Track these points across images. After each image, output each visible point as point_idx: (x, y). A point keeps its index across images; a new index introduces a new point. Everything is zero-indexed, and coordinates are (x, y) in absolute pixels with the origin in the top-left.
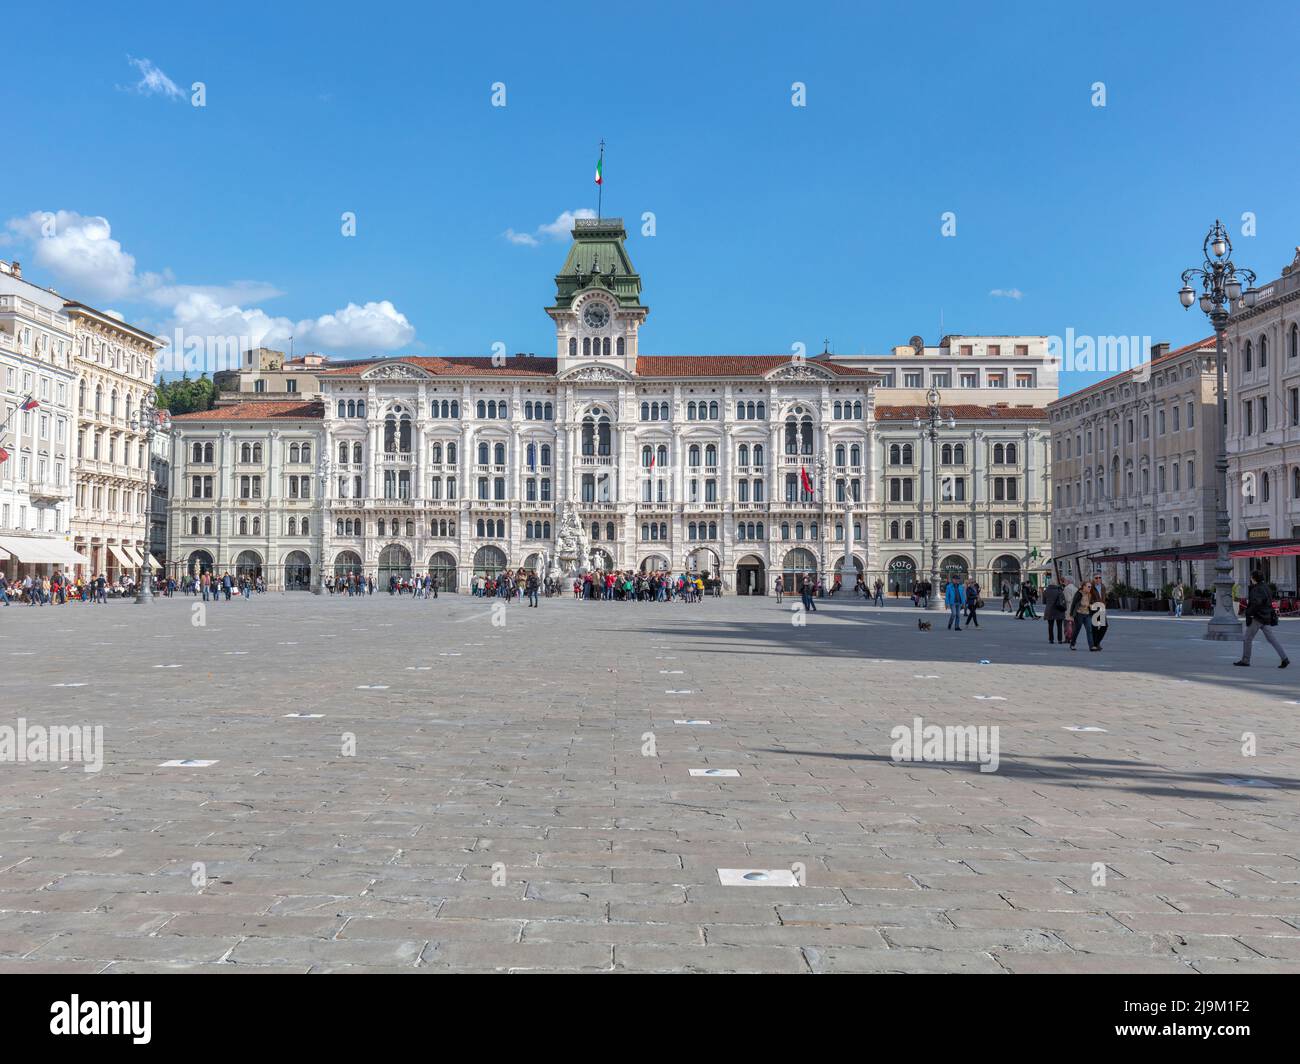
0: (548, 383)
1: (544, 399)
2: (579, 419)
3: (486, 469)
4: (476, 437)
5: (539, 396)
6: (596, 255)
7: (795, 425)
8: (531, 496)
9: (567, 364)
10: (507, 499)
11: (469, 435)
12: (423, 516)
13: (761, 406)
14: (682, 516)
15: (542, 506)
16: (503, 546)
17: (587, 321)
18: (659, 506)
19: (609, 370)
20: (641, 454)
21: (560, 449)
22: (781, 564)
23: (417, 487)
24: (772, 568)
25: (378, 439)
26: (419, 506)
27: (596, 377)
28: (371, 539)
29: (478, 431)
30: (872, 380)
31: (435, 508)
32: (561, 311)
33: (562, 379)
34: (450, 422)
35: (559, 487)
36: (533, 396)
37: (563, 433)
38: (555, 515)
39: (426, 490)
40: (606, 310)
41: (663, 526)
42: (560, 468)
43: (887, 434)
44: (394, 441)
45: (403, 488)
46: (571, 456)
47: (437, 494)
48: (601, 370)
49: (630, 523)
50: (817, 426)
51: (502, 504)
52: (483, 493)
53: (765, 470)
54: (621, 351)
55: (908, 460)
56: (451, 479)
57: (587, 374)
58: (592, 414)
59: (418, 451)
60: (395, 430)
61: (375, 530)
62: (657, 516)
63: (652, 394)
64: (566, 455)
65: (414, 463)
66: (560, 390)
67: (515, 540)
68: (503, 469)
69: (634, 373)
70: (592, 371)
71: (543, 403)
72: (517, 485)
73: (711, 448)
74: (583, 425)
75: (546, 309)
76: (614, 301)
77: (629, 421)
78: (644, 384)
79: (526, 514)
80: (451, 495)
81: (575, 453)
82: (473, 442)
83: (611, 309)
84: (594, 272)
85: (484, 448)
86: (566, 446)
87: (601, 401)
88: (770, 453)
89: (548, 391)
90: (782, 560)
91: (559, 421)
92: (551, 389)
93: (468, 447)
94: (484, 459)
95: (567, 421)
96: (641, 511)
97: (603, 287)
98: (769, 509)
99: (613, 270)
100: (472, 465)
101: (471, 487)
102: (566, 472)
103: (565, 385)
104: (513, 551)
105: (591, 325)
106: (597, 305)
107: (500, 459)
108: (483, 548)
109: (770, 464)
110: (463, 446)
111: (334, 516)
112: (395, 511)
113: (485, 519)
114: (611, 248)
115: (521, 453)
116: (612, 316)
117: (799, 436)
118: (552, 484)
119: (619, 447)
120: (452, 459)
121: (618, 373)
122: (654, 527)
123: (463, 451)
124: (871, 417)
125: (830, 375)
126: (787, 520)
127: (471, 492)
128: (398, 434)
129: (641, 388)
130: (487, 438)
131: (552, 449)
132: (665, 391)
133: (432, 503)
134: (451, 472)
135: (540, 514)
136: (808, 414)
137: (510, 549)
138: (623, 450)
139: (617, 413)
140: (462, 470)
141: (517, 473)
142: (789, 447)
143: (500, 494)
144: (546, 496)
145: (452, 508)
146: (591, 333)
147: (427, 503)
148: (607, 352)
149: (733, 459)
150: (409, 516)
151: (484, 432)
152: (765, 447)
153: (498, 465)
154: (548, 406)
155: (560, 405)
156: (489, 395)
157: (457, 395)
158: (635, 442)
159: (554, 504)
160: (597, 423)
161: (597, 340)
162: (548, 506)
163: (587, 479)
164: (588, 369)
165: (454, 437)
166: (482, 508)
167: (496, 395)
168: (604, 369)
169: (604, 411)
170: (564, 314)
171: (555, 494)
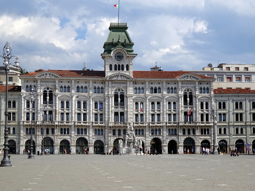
0: (102, 80)
1: (101, 86)
2: (113, 93)
3: (80, 110)
4: (76, 99)
5: (99, 85)
6: (119, 36)
7: (187, 95)
8: (96, 120)
9: (109, 74)
10: (88, 121)
11: (74, 98)
12: (58, 127)
13: (175, 89)
14: (149, 127)
15: (100, 123)
16: (87, 138)
17: (116, 59)
18: (141, 123)
19: (124, 76)
20: (135, 105)
21: (106, 103)
22: (183, 143)
23: (55, 117)
24: (180, 144)
25: (41, 99)
26: (56, 123)
27: (119, 78)
28: (38, 135)
29: (77, 97)
30: (213, 80)
31: (62, 124)
33: (108, 79)
34: (67, 94)
35: (106, 116)
36: (97, 85)
37: (108, 98)
38: (105, 126)
39: (58, 118)
40: (122, 55)
41: (143, 130)
42: (106, 110)
43: (218, 99)
44: (47, 100)
45: (50, 117)
46: (111, 106)
47: (62, 119)
48: (121, 76)
50: (194, 95)
51: (86, 123)
52: (79, 119)
53: (177, 111)
54: (127, 69)
55: (224, 107)
56: (68, 114)
57: (116, 77)
58: (117, 91)
59: (56, 104)
60: (47, 96)
61: (40, 132)
62: (140, 127)
63: (138, 84)
64: (109, 105)
65: (54, 108)
66: (107, 83)
67: (91, 136)
68: (86, 110)
69: (132, 77)
70: (118, 76)
72: (91, 116)
73: (158, 103)
74: (114, 95)
75: (101, 54)
76: (126, 52)
77: (131, 94)
78: (136, 81)
79: (95, 126)
80: (68, 119)
81: (112, 105)
82: (75, 100)
83: (124, 55)
84: (118, 42)
85: (79, 103)
86: (109, 102)
87: (121, 86)
88: (179, 105)
89: (102, 83)
90: (183, 141)
91: (106, 93)
92: (103, 82)
93: (74, 103)
94: (79, 107)
95: (109, 93)
96: (135, 125)
97: (122, 47)
98: (179, 124)
99: (125, 41)
100: (75, 109)
101: (75, 117)
102: (109, 112)
103: (108, 81)
104: (90, 139)
105: (117, 60)
106: (119, 53)
107: (85, 107)
108: (79, 138)
109: (179, 109)
110: (72, 102)
111: (25, 127)
112: (48, 125)
113: (80, 128)
114: (124, 33)
115: (93, 105)
116: (125, 57)
118: (104, 116)
119: (127, 102)
120: (68, 107)
121: (127, 77)
123: (72, 104)
124: (212, 93)
125: (199, 78)
126: (185, 128)
127: (75, 118)
128: (48, 97)
129: (135, 83)
130: (80, 99)
131: (103, 103)
132: (143, 83)
133: (61, 122)
134: (67, 111)
135: (100, 126)
136: (191, 92)
137: (89, 138)
138: (129, 104)
139: (127, 91)
140: (72, 110)
141: (91, 112)
142: (185, 103)
143: (85, 119)
144: (101, 120)
145: (68, 124)
146: (117, 63)
147: (59, 123)
148: (123, 70)
149: (166, 107)
150: (53, 127)
151: (79, 97)
152: (177, 103)
153: (84, 109)
154: (102, 88)
155: (106, 88)
156: (81, 84)
157: (70, 84)
158: (132, 101)
159: (105, 123)
160: (119, 94)
161: (119, 65)
162: (103, 123)
163: (116, 114)
164: (117, 75)
165: (69, 99)
166: (79, 124)
167: (83, 84)
168: (122, 75)
169: (122, 90)
170: (108, 56)
171: (105, 119)
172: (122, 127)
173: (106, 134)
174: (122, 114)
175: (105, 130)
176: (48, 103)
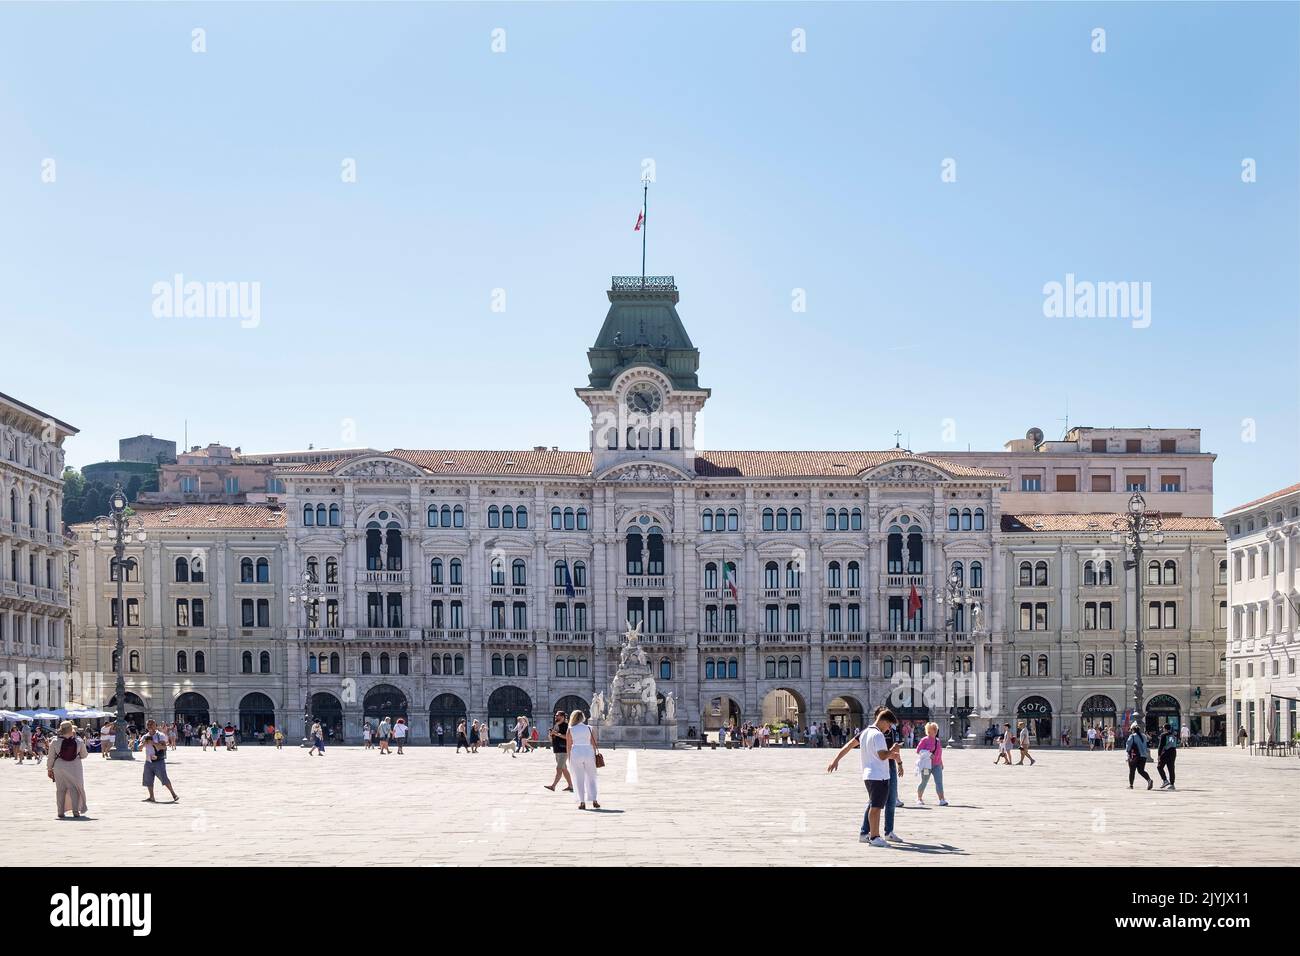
0: (581, 484)
1: (576, 504)
2: (622, 531)
3: (501, 591)
5: (570, 500)
7: (900, 538)
8: (562, 625)
9: (606, 460)
10: (530, 628)
11: (478, 549)
12: (420, 650)
13: (857, 514)
14: (758, 649)
16: (527, 687)
17: (631, 406)
18: (728, 638)
19: (661, 468)
20: (704, 574)
21: (598, 567)
23: (411, 612)
25: (357, 553)
26: (415, 637)
27: (644, 476)
31: (436, 639)
32: (598, 393)
33: (599, 480)
34: (454, 534)
35: (598, 612)
36: (561, 500)
37: (602, 546)
38: (593, 648)
39: (423, 617)
40: (656, 393)
41: (734, 661)
42: (598, 590)
43: (1017, 549)
44: (380, 556)
45: (392, 614)
46: (612, 576)
47: (438, 623)
48: (650, 468)
49: (692, 657)
50: (928, 539)
51: (524, 635)
52: (498, 621)
53: (862, 593)
55: (1042, 580)
56: (456, 604)
58: (637, 523)
59: (411, 569)
60: (380, 542)
61: (358, 666)
62: (724, 650)
63: (716, 498)
64: (606, 573)
65: (407, 583)
66: (597, 495)
67: (542, 679)
68: (524, 592)
69: (693, 472)
70: (638, 468)
71: (575, 508)
72: (542, 611)
73: (794, 566)
74: (627, 537)
75: (577, 391)
76: (667, 380)
77: (687, 532)
78: (707, 486)
79: (556, 647)
80: (456, 624)
81: (617, 571)
82: (482, 559)
83: (662, 391)
84: (639, 345)
85: (498, 565)
86: (606, 563)
87: (653, 506)
88: (870, 572)
89: (581, 495)
91: (596, 531)
92: (585, 492)
93: (477, 565)
94: (498, 578)
95: (608, 529)
96: (704, 643)
97: (652, 364)
98: (868, 639)
99: (664, 344)
100: (484, 587)
101: (483, 614)
102: (606, 594)
103: (604, 484)
104: (540, 693)
105: (636, 410)
106: (643, 386)
107: (519, 580)
108: (500, 690)
109: (870, 585)
110: (470, 562)
111: (303, 648)
112: (383, 644)
113: (502, 653)
114: (661, 313)
115: (547, 571)
116: (664, 400)
117: (905, 552)
118: (589, 610)
119: (675, 562)
120: (456, 579)
121: (673, 473)
122: (721, 663)
123: (470, 570)
124: (996, 528)
125: (944, 476)
126: (891, 654)
127: (484, 619)
128: (384, 548)
129: (704, 492)
130: (501, 552)
131: (588, 565)
132: (733, 495)
133: (432, 634)
134: (455, 596)
135: (574, 647)
136: (917, 524)
137: (535, 690)
138: (680, 569)
139: (672, 523)
140: (471, 591)
141: (542, 597)
142: (892, 564)
143: (520, 622)
144: (579, 626)
145: (458, 640)
147: (426, 636)
149: (822, 580)
150: (404, 650)
151: (496, 545)
152: (862, 565)
153: (518, 587)
154: (581, 513)
155: (598, 512)
156: (503, 499)
157: (462, 498)
158: (694, 558)
159: (593, 635)
160: (645, 535)
162: (584, 637)
163: (634, 604)
164: (633, 466)
165: (460, 550)
166: (498, 640)
167: (513, 499)
168: (654, 467)
169: (655, 520)
170: (601, 397)
171: (593, 623)
172: (656, 649)
173: (597, 674)
174: (657, 604)
175: (594, 660)
176: (384, 567)
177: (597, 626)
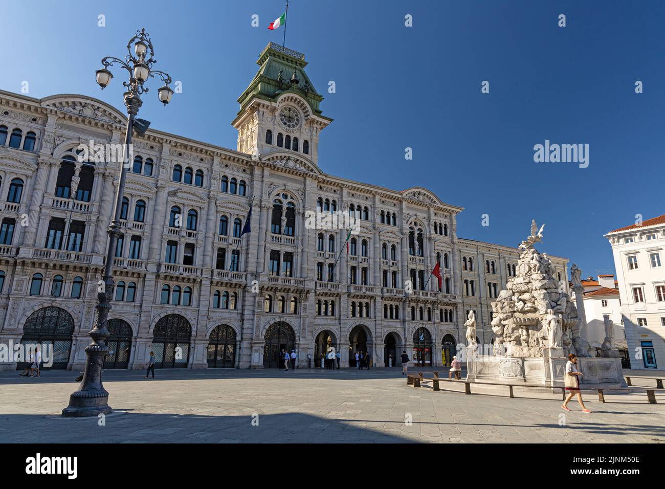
0: (247, 162)
1: (240, 177)
2: (272, 200)
3: (176, 233)
4: (170, 199)
5: (236, 173)
7: (414, 233)
8: (222, 265)
9: (265, 150)
10: (196, 265)
11: (163, 195)
12: (98, 275)
13: (394, 216)
15: (233, 276)
16: (190, 316)
17: (282, 119)
18: (331, 286)
19: (301, 162)
20: (318, 239)
22: (412, 340)
23: (94, 241)
26: (95, 263)
28: (17, 299)
29: (174, 194)
30: (457, 210)
34: (144, 179)
35: (251, 259)
36: (230, 171)
37: (258, 209)
38: (245, 285)
41: (332, 304)
42: (252, 241)
43: (461, 249)
46: (264, 232)
49: (312, 298)
52: (172, 257)
53: (399, 265)
54: (306, 151)
56: (136, 239)
57: (284, 161)
58: (281, 198)
59: (101, 201)
61: (27, 286)
63: (326, 191)
64: (260, 229)
65: (93, 214)
66: (257, 172)
67: (203, 310)
68: (195, 236)
71: (239, 180)
72: (209, 253)
74: (274, 206)
76: (309, 108)
79: (217, 283)
82: (166, 202)
83: (301, 116)
84: (294, 79)
85: (176, 212)
86: (260, 222)
89: (244, 170)
90: (413, 336)
91: (255, 198)
92: (248, 169)
93: (160, 208)
94: (175, 223)
95: (263, 199)
96: (319, 288)
97: (301, 94)
99: (307, 86)
100: (163, 227)
101: (160, 249)
102: (258, 246)
103: (263, 167)
104: (200, 322)
105: (285, 124)
106: (291, 109)
107: (191, 225)
108: (167, 316)
109: (403, 260)
110: (155, 205)
112: (61, 266)
113: (173, 284)
115: (215, 222)
117: (416, 243)
118: (242, 256)
119: (303, 229)
120: (139, 218)
121: (309, 167)
122: (326, 303)
123: (154, 211)
125: (437, 202)
126: (414, 304)
127: (159, 253)
129: (319, 186)
130: (181, 201)
132: (335, 191)
134: (136, 231)
135: (231, 284)
136: (421, 227)
137: (197, 320)
138: (307, 233)
139: (303, 201)
140: (151, 229)
141: (210, 241)
142: (410, 249)
143: (189, 260)
144: (234, 267)
145: (137, 269)
146: (284, 130)
148: (296, 149)
149: (380, 254)
151: (179, 194)
152: (398, 248)
153: (190, 231)
154: (243, 184)
155: (256, 184)
156: (187, 161)
157: (154, 153)
159: (246, 275)
160: (285, 207)
161: (288, 137)
163: (275, 255)
164: (285, 157)
165: (147, 194)
166: (172, 273)
167: (194, 163)
168: (298, 160)
169: (292, 198)
171: (246, 267)
173: (245, 308)
174: (289, 257)
175: (244, 296)
176: (73, 197)
177: (249, 269)
